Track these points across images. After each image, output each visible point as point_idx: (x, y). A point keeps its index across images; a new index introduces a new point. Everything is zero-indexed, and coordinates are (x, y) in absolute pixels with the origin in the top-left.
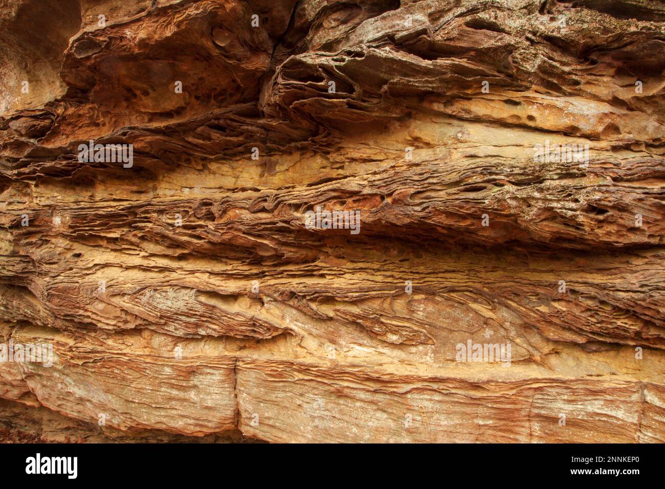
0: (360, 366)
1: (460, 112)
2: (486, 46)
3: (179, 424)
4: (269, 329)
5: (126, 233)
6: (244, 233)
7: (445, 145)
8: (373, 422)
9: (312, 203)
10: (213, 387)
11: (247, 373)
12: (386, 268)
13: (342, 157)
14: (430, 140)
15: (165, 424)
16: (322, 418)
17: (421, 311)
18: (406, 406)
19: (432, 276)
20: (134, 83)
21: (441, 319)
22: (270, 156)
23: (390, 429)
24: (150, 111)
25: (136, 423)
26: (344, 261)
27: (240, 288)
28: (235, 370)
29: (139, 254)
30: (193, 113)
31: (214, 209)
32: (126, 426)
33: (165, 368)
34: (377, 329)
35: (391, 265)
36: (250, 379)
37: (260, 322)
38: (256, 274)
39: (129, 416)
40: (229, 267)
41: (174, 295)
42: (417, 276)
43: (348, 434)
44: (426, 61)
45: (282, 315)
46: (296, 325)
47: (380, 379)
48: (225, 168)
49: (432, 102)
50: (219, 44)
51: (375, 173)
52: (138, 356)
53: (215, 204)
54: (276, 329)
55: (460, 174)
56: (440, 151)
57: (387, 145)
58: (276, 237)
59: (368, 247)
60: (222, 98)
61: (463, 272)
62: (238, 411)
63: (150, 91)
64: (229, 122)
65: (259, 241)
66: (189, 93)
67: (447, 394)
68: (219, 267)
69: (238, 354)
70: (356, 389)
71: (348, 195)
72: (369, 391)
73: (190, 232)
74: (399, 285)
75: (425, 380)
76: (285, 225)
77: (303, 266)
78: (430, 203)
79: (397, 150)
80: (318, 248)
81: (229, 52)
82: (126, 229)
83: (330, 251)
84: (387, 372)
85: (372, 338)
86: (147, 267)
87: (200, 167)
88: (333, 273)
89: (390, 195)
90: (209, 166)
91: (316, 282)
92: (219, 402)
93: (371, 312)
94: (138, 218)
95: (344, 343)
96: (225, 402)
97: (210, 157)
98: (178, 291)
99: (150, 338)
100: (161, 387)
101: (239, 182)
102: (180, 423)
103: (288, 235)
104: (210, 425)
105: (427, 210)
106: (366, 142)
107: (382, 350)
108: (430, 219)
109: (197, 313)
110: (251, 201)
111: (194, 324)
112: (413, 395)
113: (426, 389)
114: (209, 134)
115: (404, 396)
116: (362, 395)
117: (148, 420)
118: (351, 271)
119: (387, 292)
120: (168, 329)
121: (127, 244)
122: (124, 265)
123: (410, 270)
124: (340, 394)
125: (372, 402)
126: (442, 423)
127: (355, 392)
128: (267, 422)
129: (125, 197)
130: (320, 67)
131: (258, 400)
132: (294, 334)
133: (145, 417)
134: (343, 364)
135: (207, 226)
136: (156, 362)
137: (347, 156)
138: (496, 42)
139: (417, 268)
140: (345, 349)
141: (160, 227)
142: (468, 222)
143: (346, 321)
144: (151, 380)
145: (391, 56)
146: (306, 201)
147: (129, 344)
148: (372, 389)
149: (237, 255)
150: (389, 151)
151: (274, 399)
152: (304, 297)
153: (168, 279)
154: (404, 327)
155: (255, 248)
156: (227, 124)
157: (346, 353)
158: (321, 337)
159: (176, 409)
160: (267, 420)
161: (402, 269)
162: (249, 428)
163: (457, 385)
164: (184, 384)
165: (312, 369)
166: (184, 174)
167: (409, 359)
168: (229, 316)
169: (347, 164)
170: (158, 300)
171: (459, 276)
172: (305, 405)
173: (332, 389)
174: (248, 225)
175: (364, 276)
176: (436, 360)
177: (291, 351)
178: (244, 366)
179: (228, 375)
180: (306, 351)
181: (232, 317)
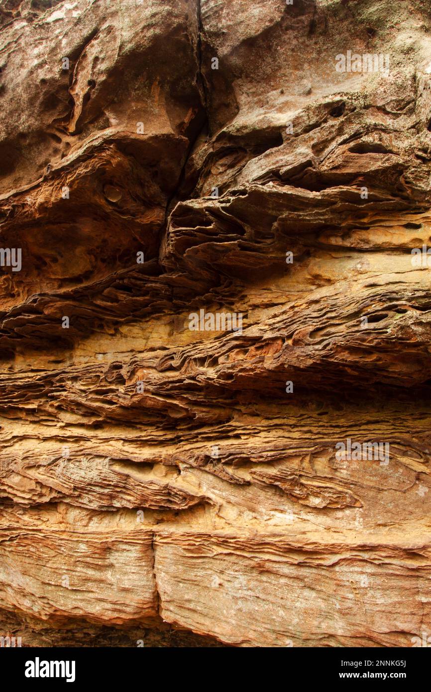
0: (281, 536)
1: (358, 243)
2: (373, 168)
3: (95, 609)
4: (185, 498)
5: (44, 403)
6: (153, 394)
7: (345, 279)
8: (301, 603)
9: (216, 355)
10: (129, 565)
11: (164, 548)
12: (302, 423)
13: (245, 305)
14: (330, 276)
15: (82, 609)
16: (245, 599)
17: (344, 469)
18: (335, 582)
19: (354, 429)
20: (42, 251)
21: (367, 477)
22: (179, 313)
23: (321, 611)
24: (60, 277)
25: (53, 608)
26: (259, 419)
27: (154, 454)
28: (151, 546)
29: (56, 426)
30: (100, 276)
31: (124, 372)
32: (46, 615)
33: (80, 544)
34: (297, 492)
35: (309, 420)
36: (167, 555)
37: (175, 490)
38: (171, 440)
39: (46, 601)
40: (143, 434)
41: (88, 464)
42: (338, 430)
43: (274, 617)
44: (314, 192)
45: (198, 482)
46: (213, 493)
47: (304, 549)
48: (136, 330)
49: (328, 236)
50: (111, 200)
51: (275, 316)
52: (53, 532)
53: (124, 366)
54: (193, 497)
55: (358, 304)
56: (340, 285)
57: (288, 287)
58: (185, 396)
59: (284, 402)
60: (126, 258)
61: (388, 422)
62: (158, 593)
63: (59, 257)
64: (133, 281)
65: (168, 401)
66: (95, 256)
67: (379, 565)
68: (132, 434)
69: (155, 528)
70: (279, 562)
71: (250, 343)
72: (292, 564)
73: (102, 397)
74: (318, 441)
75: (353, 549)
76: (192, 382)
77: (217, 427)
78: (330, 340)
79: (298, 291)
80: (232, 406)
81: (122, 208)
82: (43, 400)
83: (243, 409)
84: (311, 541)
85: (293, 502)
86: (63, 437)
87: (112, 332)
88: (248, 432)
89: (290, 337)
90: (121, 329)
91: (230, 443)
92: (136, 583)
93: (289, 473)
94: (55, 387)
95: (264, 510)
96: (143, 583)
97: (121, 320)
98: (92, 460)
99: (65, 512)
100: (77, 566)
101: (149, 343)
102: (98, 608)
103: (197, 393)
104: (128, 609)
105: (328, 348)
106: (268, 287)
107: (304, 516)
108: (332, 357)
109: (111, 483)
110: (159, 359)
111: (108, 495)
112: (341, 567)
113: (356, 560)
114: (116, 296)
115: (331, 569)
116: (286, 570)
117: (65, 605)
118: (266, 429)
119: (305, 449)
120: (82, 501)
121: (45, 416)
122: (41, 437)
123: (329, 424)
124: (262, 570)
125: (297, 578)
126: (379, 601)
127: (277, 565)
128: (188, 605)
129: (42, 367)
130: (206, 210)
131: (176, 579)
132: (212, 503)
133: (62, 602)
134: (263, 533)
135: (118, 390)
136: (70, 539)
137: (249, 303)
138: (383, 163)
139: (337, 421)
140: (266, 517)
141: (73, 395)
142: (374, 357)
143: (263, 484)
144: (67, 558)
145: (274, 190)
146: (210, 353)
147: (45, 520)
148: (296, 562)
149: (151, 419)
150: (291, 293)
151: (194, 578)
152: (219, 460)
153: (82, 448)
154: (326, 488)
155: (167, 410)
156: (132, 283)
157: (267, 522)
158: (239, 504)
159: (92, 592)
160: (187, 603)
161: (321, 424)
162: (169, 613)
163: (390, 553)
164: (100, 563)
165: (229, 540)
166: (98, 340)
167: (336, 526)
168: (142, 485)
169: (250, 311)
170: (72, 471)
171: (383, 426)
172: (226, 584)
173: (252, 563)
174: (156, 384)
175: (280, 433)
176: (366, 525)
177: (209, 522)
178: (161, 541)
179: (144, 552)
180: (224, 521)
181: (146, 486)
